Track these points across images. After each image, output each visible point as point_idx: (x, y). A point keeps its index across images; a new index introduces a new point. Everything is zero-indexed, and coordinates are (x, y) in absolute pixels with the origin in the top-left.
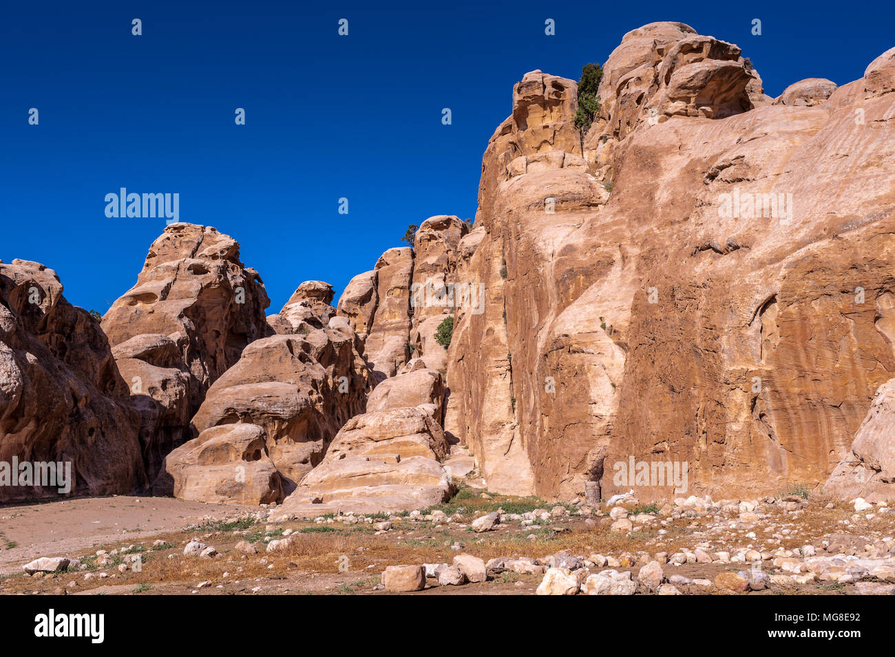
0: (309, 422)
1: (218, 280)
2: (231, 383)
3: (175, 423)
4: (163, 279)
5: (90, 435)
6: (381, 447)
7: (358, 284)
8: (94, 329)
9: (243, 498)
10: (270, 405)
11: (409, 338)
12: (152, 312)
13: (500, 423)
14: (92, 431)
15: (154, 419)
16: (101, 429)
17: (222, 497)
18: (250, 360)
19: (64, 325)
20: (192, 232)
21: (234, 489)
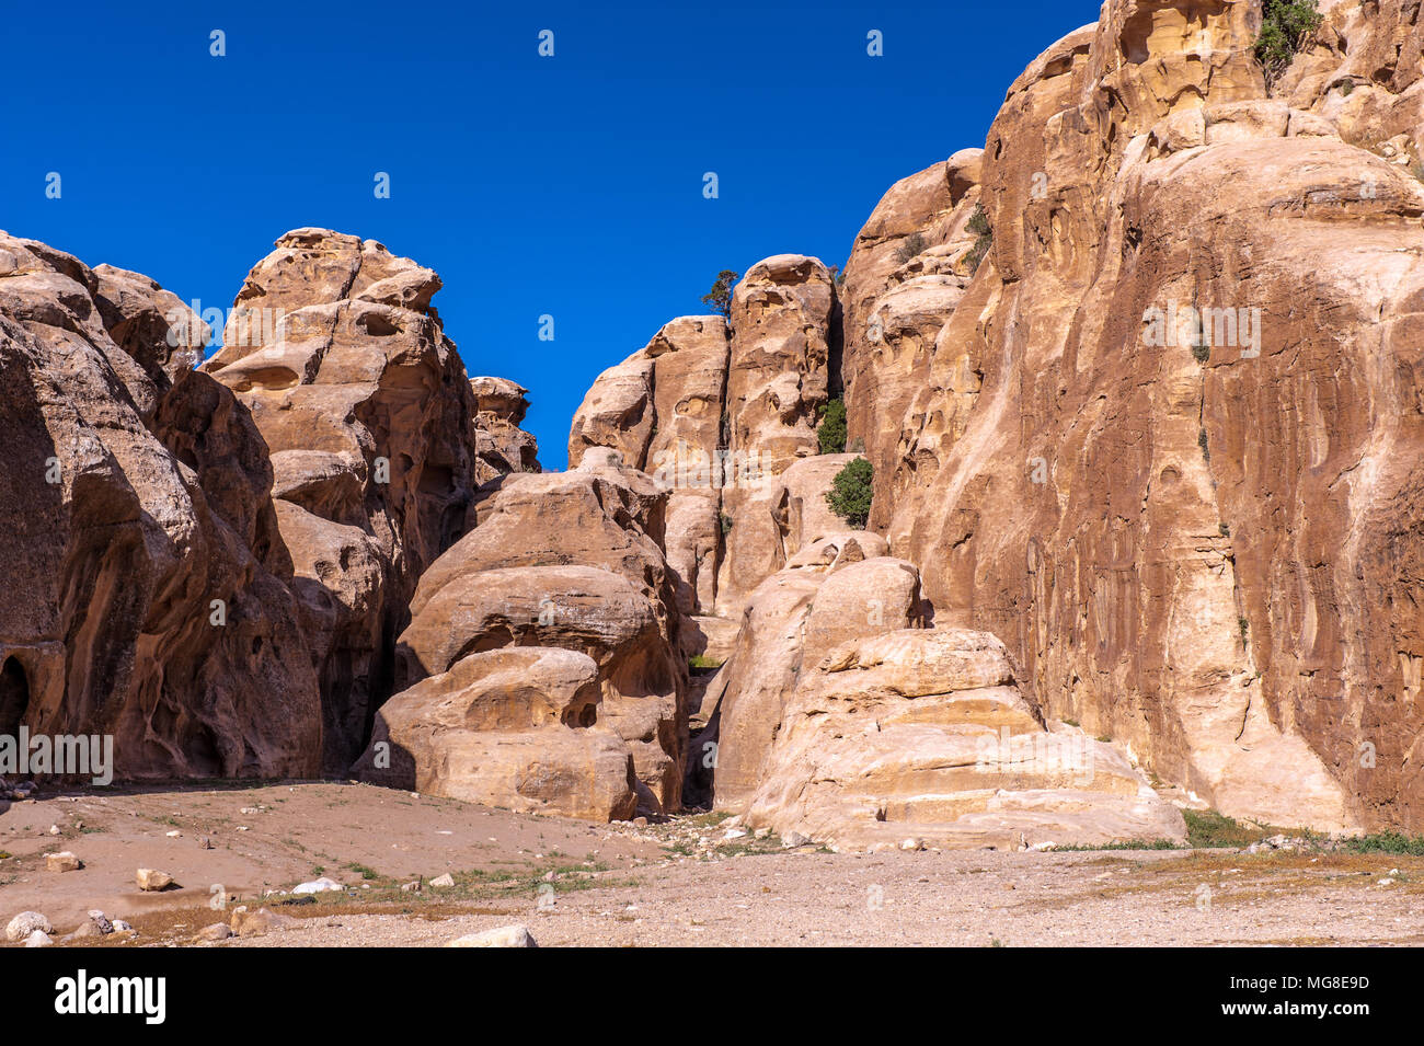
0: (650, 654)
1: (419, 348)
2: (476, 565)
3: (359, 642)
4: (305, 341)
5: (255, 652)
6: (928, 710)
7: (615, 386)
8: (244, 428)
9: (573, 804)
10: (582, 613)
11: (720, 501)
12: (287, 408)
14: (258, 641)
15: (327, 630)
16: (272, 639)
17: (530, 801)
18: (516, 519)
19: (192, 414)
20: (339, 250)
21: (556, 785)
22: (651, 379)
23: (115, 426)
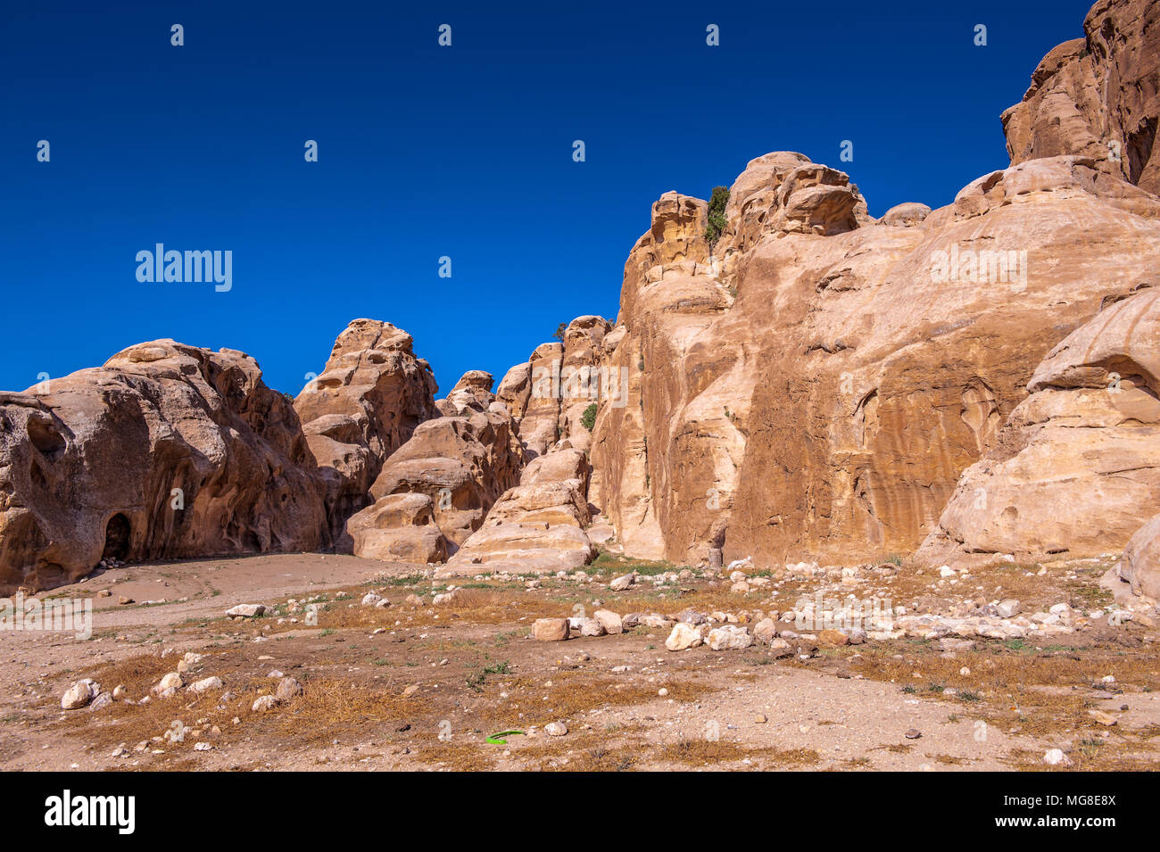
0: (470, 492)
1: (394, 368)
2: (403, 458)
3: (355, 491)
4: (346, 367)
5: (284, 500)
6: (532, 516)
7: (514, 375)
8: (288, 409)
9: (413, 557)
10: (437, 477)
11: (558, 421)
12: (337, 396)
13: (635, 497)
14: (284, 496)
15: (337, 488)
16: (292, 495)
17: (395, 556)
18: (420, 439)
19: (263, 405)
20: (373, 327)
21: (405, 550)
22: (530, 370)
23: (191, 418)
